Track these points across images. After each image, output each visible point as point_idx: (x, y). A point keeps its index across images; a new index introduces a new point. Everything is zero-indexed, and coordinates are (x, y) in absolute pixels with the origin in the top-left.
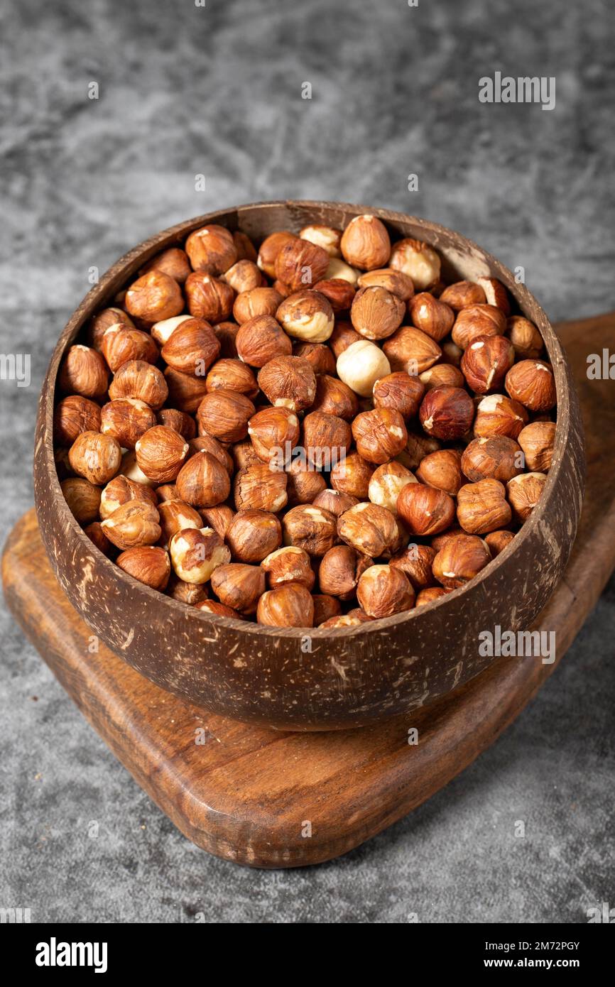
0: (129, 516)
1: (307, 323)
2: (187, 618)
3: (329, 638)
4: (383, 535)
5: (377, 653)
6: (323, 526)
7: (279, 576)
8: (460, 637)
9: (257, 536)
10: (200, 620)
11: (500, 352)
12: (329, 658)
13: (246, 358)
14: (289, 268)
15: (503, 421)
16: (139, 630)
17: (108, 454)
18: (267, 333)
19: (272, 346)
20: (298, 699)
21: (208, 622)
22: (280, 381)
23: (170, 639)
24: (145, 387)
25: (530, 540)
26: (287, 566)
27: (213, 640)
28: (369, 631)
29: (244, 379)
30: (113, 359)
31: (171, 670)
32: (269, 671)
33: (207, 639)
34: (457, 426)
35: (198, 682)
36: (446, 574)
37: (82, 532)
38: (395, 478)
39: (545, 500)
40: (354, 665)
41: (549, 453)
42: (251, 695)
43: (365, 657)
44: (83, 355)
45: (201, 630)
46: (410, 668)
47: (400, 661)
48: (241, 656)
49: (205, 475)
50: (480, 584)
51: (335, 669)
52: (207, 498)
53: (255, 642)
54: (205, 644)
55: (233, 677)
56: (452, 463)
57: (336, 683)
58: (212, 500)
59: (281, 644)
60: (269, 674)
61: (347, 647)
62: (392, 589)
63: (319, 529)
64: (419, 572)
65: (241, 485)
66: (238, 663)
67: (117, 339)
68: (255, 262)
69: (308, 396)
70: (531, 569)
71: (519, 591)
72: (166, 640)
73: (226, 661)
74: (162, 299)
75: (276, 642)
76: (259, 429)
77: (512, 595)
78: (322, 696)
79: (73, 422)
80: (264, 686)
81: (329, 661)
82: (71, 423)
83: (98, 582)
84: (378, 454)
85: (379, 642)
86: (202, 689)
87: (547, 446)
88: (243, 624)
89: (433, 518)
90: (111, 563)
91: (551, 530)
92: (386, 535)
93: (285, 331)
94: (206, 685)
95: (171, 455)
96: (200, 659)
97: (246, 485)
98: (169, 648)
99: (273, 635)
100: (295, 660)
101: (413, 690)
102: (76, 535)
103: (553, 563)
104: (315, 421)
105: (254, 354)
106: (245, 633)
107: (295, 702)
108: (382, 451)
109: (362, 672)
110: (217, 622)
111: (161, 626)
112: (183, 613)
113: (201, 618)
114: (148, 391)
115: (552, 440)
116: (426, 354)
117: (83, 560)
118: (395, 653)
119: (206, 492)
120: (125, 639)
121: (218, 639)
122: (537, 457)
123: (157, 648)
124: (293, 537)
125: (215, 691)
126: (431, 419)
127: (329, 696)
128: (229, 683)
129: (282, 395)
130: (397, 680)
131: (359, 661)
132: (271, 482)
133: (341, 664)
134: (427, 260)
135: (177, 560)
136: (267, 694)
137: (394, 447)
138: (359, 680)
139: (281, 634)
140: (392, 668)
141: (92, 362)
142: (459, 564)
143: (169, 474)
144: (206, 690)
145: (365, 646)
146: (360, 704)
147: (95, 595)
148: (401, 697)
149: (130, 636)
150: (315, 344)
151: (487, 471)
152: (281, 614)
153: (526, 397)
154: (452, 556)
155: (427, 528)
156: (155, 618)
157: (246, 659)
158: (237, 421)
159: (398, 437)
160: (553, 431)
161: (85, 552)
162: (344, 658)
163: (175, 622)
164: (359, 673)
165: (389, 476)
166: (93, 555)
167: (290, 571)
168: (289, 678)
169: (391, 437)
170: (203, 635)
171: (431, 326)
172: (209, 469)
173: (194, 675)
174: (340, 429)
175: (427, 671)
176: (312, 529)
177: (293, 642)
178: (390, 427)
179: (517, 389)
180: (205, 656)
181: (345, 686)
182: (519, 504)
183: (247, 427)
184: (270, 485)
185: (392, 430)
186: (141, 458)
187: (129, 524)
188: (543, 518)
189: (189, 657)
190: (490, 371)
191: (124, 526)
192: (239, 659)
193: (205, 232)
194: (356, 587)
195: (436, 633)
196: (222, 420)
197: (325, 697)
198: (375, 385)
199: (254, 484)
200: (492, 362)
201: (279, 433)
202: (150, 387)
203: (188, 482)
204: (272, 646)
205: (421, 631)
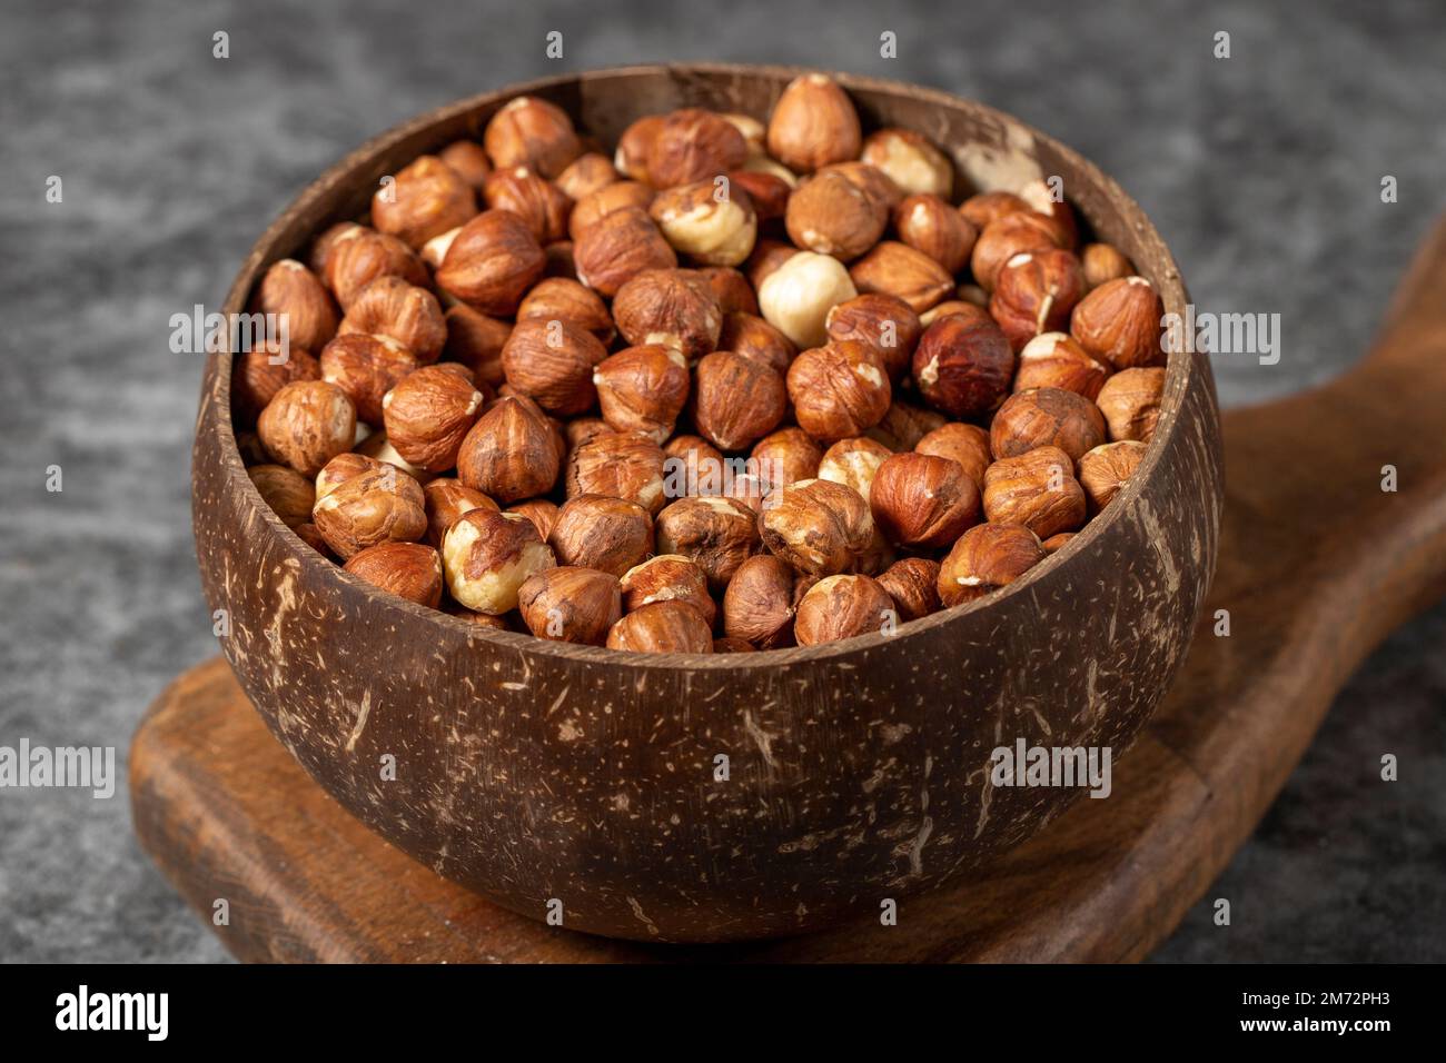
0: (366, 489)
1: (706, 217)
2: (471, 644)
3: (739, 670)
4: (844, 523)
5: (832, 709)
6: (732, 520)
7: (646, 594)
8: (991, 696)
9: (606, 528)
10: (495, 646)
11: (1062, 270)
12: (740, 712)
13: (592, 278)
14: (674, 154)
15: (1067, 369)
16: (381, 689)
17: (331, 412)
18: (632, 231)
19: (640, 254)
20: (681, 811)
21: (511, 647)
22: (655, 299)
23: (438, 696)
24: (405, 315)
25: (1120, 529)
26: (662, 579)
27: (519, 687)
28: (816, 658)
29: (587, 306)
30: (346, 285)
31: (440, 772)
32: (626, 744)
33: (509, 686)
34: (981, 379)
35: (492, 793)
36: (962, 581)
37: (277, 519)
38: (868, 455)
39: (1148, 468)
40: (788, 731)
41: (1153, 415)
42: (592, 806)
43: (810, 715)
44: (292, 277)
45: (497, 667)
46: (894, 749)
47: (876, 729)
48: (574, 716)
49: (512, 433)
50: (1027, 590)
51: (752, 739)
52: (515, 476)
53: (600, 682)
54: (503, 695)
55: (558, 763)
56: (973, 441)
57: (753, 772)
58: (523, 481)
59: (649, 685)
60: (626, 750)
61: (775, 691)
62: (860, 608)
63: (725, 524)
64: (913, 594)
65: (578, 462)
66: (568, 732)
67: (355, 251)
68: (611, 157)
69: (705, 329)
70: (1124, 590)
71: (1102, 627)
72: (430, 700)
73: (543, 728)
74: (442, 197)
75: (639, 677)
76: (612, 375)
77: (1089, 630)
78: (726, 803)
79: (269, 374)
80: (616, 781)
81: (741, 720)
82: (266, 376)
83: (304, 607)
84: (836, 417)
85: (836, 685)
86: (498, 808)
87: (1151, 401)
88: (579, 649)
89: (939, 503)
90: (331, 564)
91: (1160, 526)
92: (849, 523)
93: (666, 236)
94: (507, 795)
95: (448, 407)
96: (495, 733)
97: (589, 461)
98: (436, 718)
99: (635, 664)
100: (676, 718)
101: (901, 807)
102: (267, 526)
103: (1164, 597)
104: (719, 362)
105: (607, 268)
106: (582, 663)
107: (676, 820)
108: (843, 410)
109: (803, 749)
110: (528, 646)
111: (421, 671)
112: (464, 635)
113: (497, 641)
114: (410, 324)
115: (1159, 392)
116: (924, 280)
117: (277, 571)
118: (867, 711)
119: (512, 464)
120: (354, 719)
121: (531, 682)
122: (1133, 422)
123: (414, 723)
124: (674, 543)
125: (523, 809)
126: (934, 362)
127: (742, 807)
128: (550, 780)
129: (657, 325)
130: (871, 775)
131: (799, 723)
132: (636, 457)
133: (763, 727)
134: (927, 158)
135: (455, 566)
136: (622, 802)
137: (866, 403)
138: (797, 766)
139: (648, 663)
140: (862, 745)
141: (307, 290)
142: (987, 562)
143: (444, 444)
144: (506, 808)
145: (810, 692)
146: (798, 832)
147: (299, 639)
148: (880, 824)
149: (363, 711)
150: (719, 266)
151: (1038, 439)
152: (651, 641)
153: (1111, 339)
154: (974, 550)
155: (927, 524)
156: (411, 656)
157: (582, 723)
158: (574, 361)
159: (872, 383)
160: (1161, 377)
161: (280, 554)
162: (770, 714)
163: (448, 657)
164: (797, 750)
165: (856, 454)
166: (297, 554)
167: (668, 584)
168: (664, 760)
169: (860, 382)
170: (500, 677)
171: (933, 240)
172: (518, 421)
173: (483, 773)
174: (764, 377)
175: (929, 763)
176: (711, 524)
177: (672, 678)
178: (857, 366)
179: (1092, 328)
180: (504, 725)
181: (771, 780)
182: (1100, 486)
183: (591, 374)
184: (634, 463)
185: (861, 370)
186: (393, 418)
187: (367, 501)
188: (1144, 494)
189: (476, 732)
190: (1042, 298)
191: (357, 505)
192: (569, 722)
193: (522, 103)
194: (793, 619)
195: (944, 677)
196: (545, 360)
197: (733, 805)
198: (831, 314)
199: (604, 459)
200: (1047, 285)
201: (651, 377)
202: (413, 315)
203: (479, 445)
204: (631, 688)
205: (915, 669)
